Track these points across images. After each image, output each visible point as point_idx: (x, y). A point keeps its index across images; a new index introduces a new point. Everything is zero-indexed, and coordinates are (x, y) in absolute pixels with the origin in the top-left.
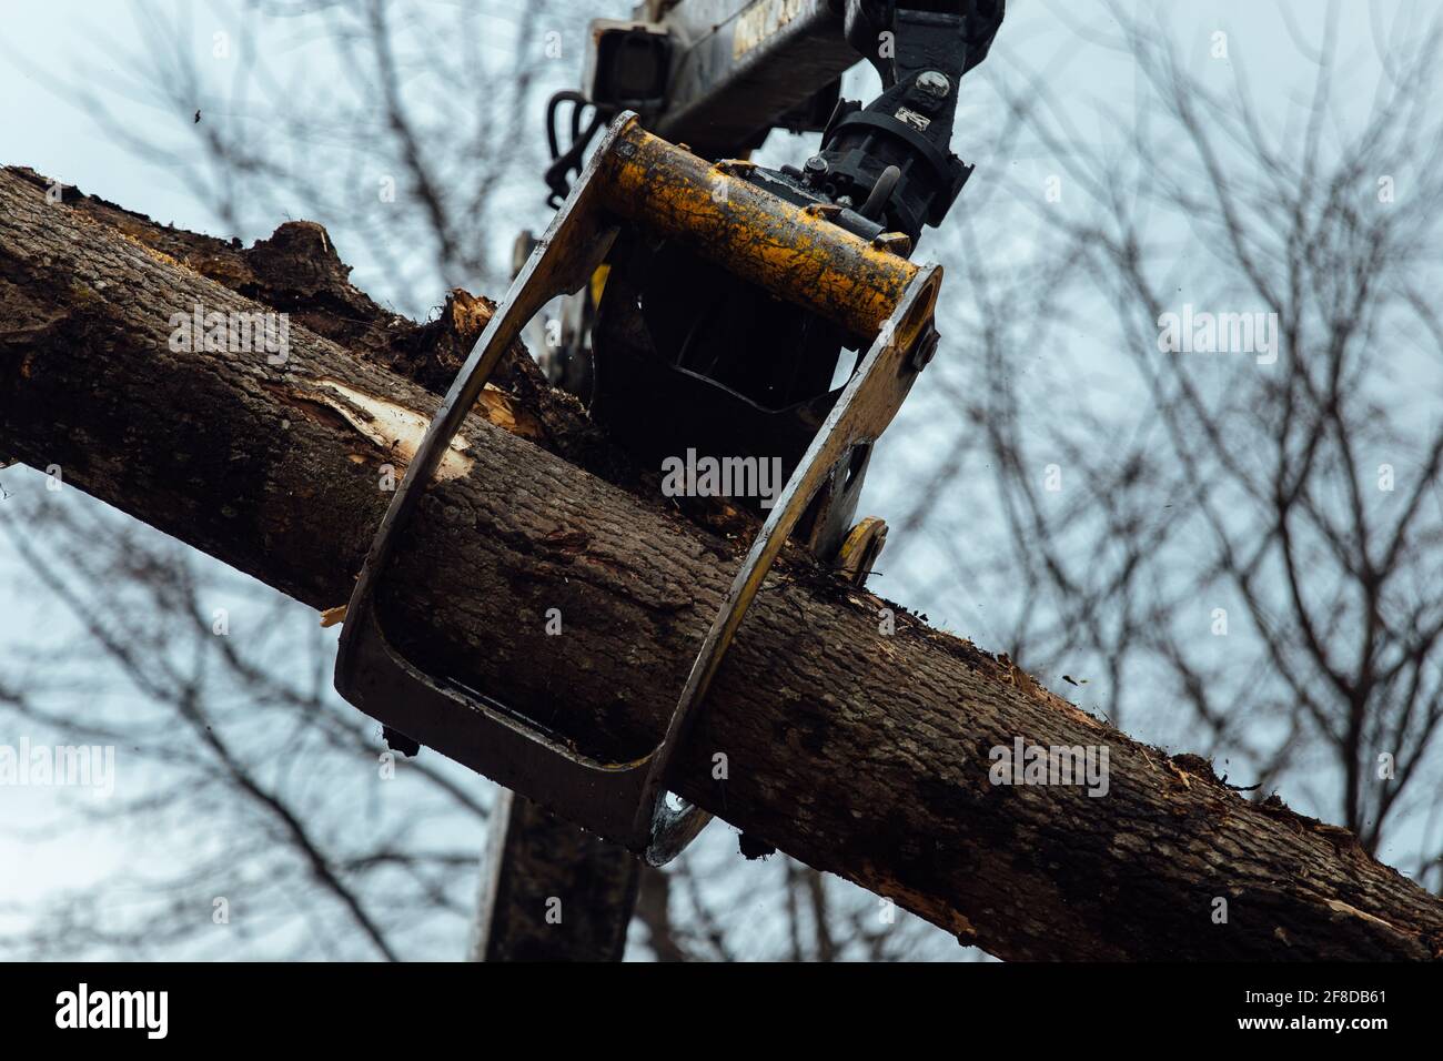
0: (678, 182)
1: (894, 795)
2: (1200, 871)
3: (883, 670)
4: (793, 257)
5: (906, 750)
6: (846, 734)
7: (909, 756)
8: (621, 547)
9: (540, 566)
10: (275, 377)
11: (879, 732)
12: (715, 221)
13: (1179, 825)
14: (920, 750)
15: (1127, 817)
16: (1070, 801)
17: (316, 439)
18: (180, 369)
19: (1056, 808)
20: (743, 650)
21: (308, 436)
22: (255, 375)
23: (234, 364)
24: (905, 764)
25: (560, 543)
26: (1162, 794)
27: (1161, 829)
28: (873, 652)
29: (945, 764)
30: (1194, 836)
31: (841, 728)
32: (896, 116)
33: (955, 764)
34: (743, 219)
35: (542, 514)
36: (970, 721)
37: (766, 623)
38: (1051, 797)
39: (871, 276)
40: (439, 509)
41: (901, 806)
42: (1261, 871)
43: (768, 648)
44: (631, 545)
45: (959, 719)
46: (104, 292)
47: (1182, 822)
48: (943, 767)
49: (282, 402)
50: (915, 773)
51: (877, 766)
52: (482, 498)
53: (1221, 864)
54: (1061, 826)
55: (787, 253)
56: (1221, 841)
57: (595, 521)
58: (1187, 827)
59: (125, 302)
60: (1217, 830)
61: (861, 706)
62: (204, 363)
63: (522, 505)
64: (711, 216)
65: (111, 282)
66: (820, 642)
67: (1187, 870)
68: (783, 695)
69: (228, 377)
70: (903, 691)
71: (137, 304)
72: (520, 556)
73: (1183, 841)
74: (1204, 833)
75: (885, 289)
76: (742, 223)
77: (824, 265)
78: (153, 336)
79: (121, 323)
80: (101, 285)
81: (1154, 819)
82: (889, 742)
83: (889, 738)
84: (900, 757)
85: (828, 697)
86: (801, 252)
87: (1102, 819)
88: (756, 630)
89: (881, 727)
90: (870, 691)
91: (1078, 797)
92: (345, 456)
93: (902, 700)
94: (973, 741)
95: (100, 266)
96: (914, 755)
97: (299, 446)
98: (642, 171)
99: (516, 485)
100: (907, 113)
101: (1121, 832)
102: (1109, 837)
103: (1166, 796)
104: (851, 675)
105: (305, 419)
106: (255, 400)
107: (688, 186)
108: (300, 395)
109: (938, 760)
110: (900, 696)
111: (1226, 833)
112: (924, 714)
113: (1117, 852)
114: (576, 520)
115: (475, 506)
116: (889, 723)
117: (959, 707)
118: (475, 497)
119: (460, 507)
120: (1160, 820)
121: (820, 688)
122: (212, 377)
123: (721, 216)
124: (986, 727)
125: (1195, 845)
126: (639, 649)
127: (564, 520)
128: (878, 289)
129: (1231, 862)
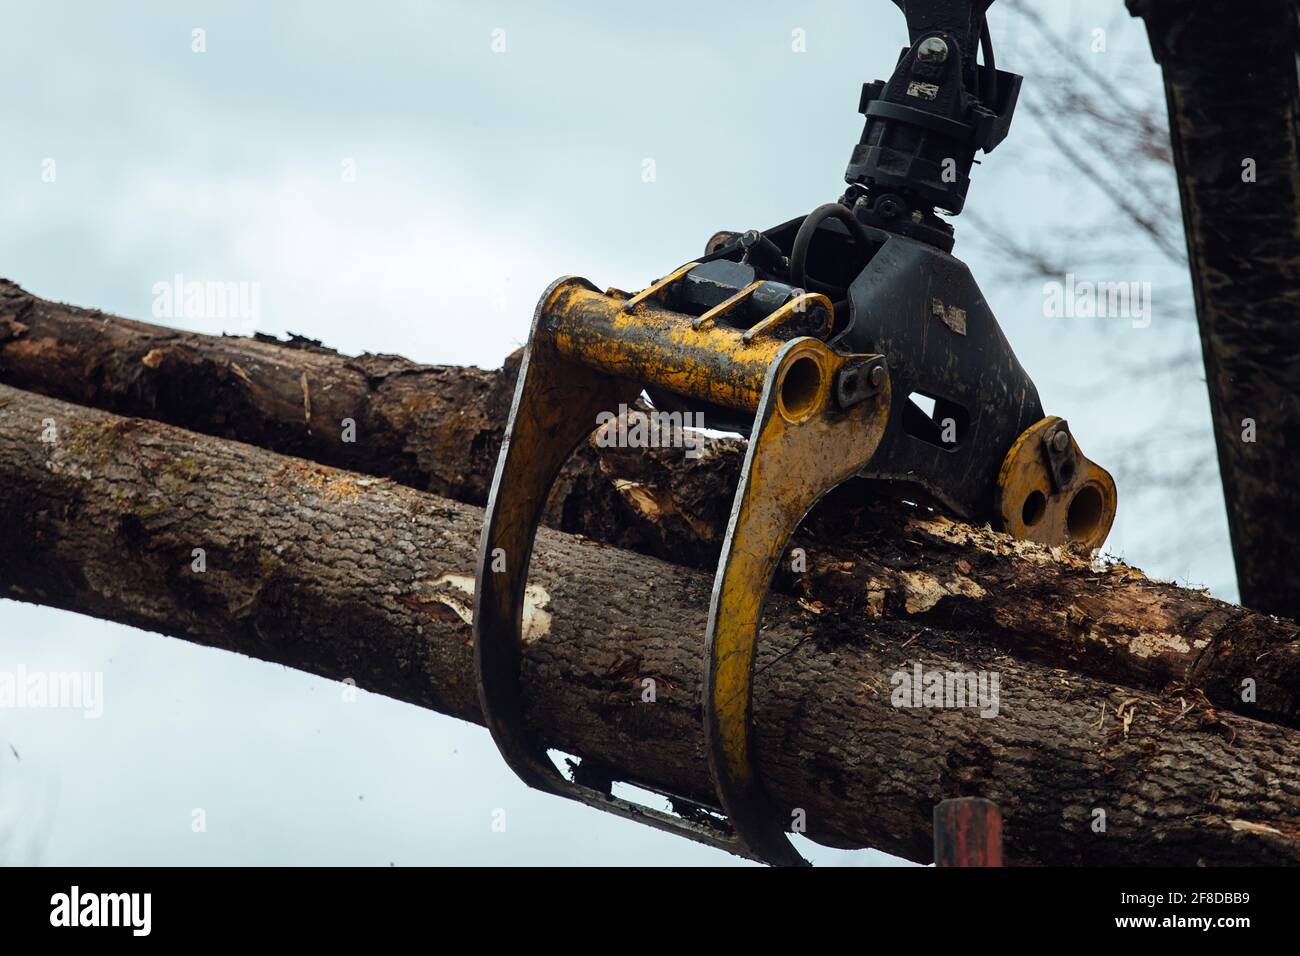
0: (594, 340)
1: (908, 818)
2: (1131, 824)
3: (869, 709)
4: (687, 378)
5: (897, 780)
6: (854, 778)
7: (901, 784)
8: (663, 660)
9: (610, 698)
10: (405, 590)
11: (875, 770)
12: (629, 365)
13: (1110, 783)
14: (908, 777)
15: (1069, 790)
16: (1024, 789)
17: (441, 636)
18: (343, 606)
19: (1015, 799)
20: (765, 727)
21: (437, 635)
22: (391, 593)
23: (376, 588)
24: (900, 792)
25: (620, 673)
26: (1099, 754)
27: (1096, 792)
28: (860, 694)
29: (928, 783)
30: (1124, 791)
31: (850, 775)
32: (908, 93)
33: (934, 781)
34: (645, 357)
35: (603, 649)
36: (938, 738)
37: (778, 696)
38: (1010, 790)
39: (742, 378)
40: (534, 670)
41: (916, 825)
42: (1177, 809)
43: (782, 719)
44: (670, 655)
45: (930, 738)
46: (282, 556)
47: (1112, 780)
48: (927, 786)
49: (413, 611)
50: (910, 797)
51: (885, 798)
52: (560, 650)
53: (1146, 813)
54: (1023, 814)
55: (682, 376)
56: (1145, 788)
57: (643, 642)
58: (1117, 783)
59: (297, 560)
60: (1142, 778)
61: (857, 751)
62: (355, 596)
63: (589, 645)
64: (625, 361)
65: (287, 543)
66: (819, 699)
67: (1122, 826)
68: (803, 758)
69: (373, 602)
70: (885, 725)
71: (306, 557)
72: (597, 692)
73: (1113, 799)
74: (1131, 784)
75: (754, 386)
76: (647, 361)
77: (708, 377)
78: (319, 584)
79: (297, 580)
80: (280, 549)
81: (1090, 785)
82: (885, 777)
83: (883, 772)
84: (897, 787)
85: (833, 750)
86: (690, 373)
87: (1050, 799)
88: (770, 705)
89: (875, 764)
90: (860, 734)
91: (1028, 782)
92: (464, 644)
93: (885, 735)
94: (943, 755)
95: (278, 531)
96: (904, 782)
97: (434, 645)
98: (569, 337)
99: (583, 628)
100: (917, 87)
101: (1066, 806)
102: (1059, 812)
103: (1102, 755)
104: (846, 722)
105: (431, 621)
106: (395, 616)
107: (602, 341)
108: (424, 600)
109: (922, 782)
110: (884, 731)
111: (1150, 777)
112: (903, 743)
113: (1068, 826)
114: (629, 646)
115: (557, 658)
116: (880, 760)
117: (930, 725)
118: (554, 651)
119: (547, 663)
120: (1096, 785)
121: (825, 743)
122: (363, 606)
123: (630, 359)
124: (952, 738)
125: (1126, 799)
126: (700, 746)
127: (620, 649)
128: (749, 388)
129: (1154, 808)
